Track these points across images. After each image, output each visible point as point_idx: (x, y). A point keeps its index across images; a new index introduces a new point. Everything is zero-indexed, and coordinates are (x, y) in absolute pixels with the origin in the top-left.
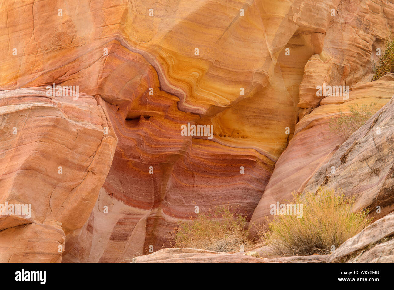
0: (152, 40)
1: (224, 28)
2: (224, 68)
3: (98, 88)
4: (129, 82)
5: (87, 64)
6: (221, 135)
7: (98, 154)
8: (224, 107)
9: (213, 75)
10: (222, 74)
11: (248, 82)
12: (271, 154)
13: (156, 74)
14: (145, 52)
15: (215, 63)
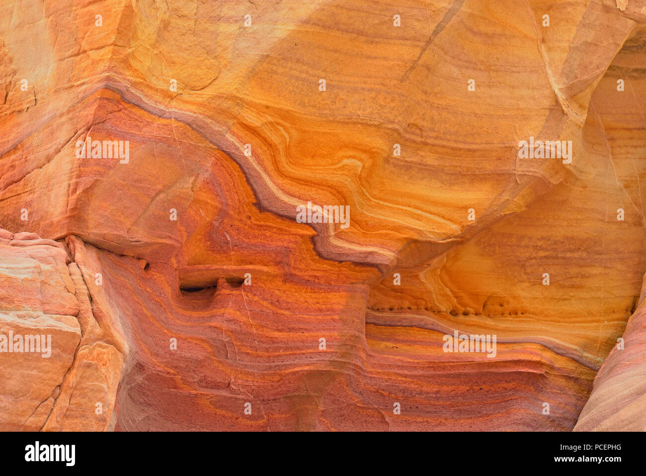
0: (216, 82)
1: (419, 41)
2: (437, 142)
3: (70, 217)
4: (162, 196)
5: (41, 154)
6: (454, 313)
7: (65, 392)
8: (445, 241)
9: (407, 162)
10: (431, 160)
11: (503, 174)
12: (588, 352)
13: (239, 169)
14: (195, 115)
15: (407, 132)
